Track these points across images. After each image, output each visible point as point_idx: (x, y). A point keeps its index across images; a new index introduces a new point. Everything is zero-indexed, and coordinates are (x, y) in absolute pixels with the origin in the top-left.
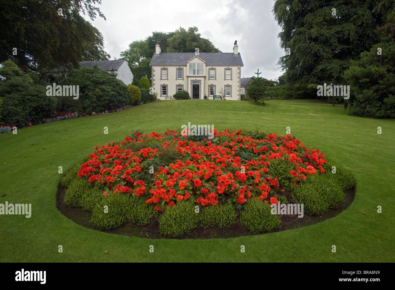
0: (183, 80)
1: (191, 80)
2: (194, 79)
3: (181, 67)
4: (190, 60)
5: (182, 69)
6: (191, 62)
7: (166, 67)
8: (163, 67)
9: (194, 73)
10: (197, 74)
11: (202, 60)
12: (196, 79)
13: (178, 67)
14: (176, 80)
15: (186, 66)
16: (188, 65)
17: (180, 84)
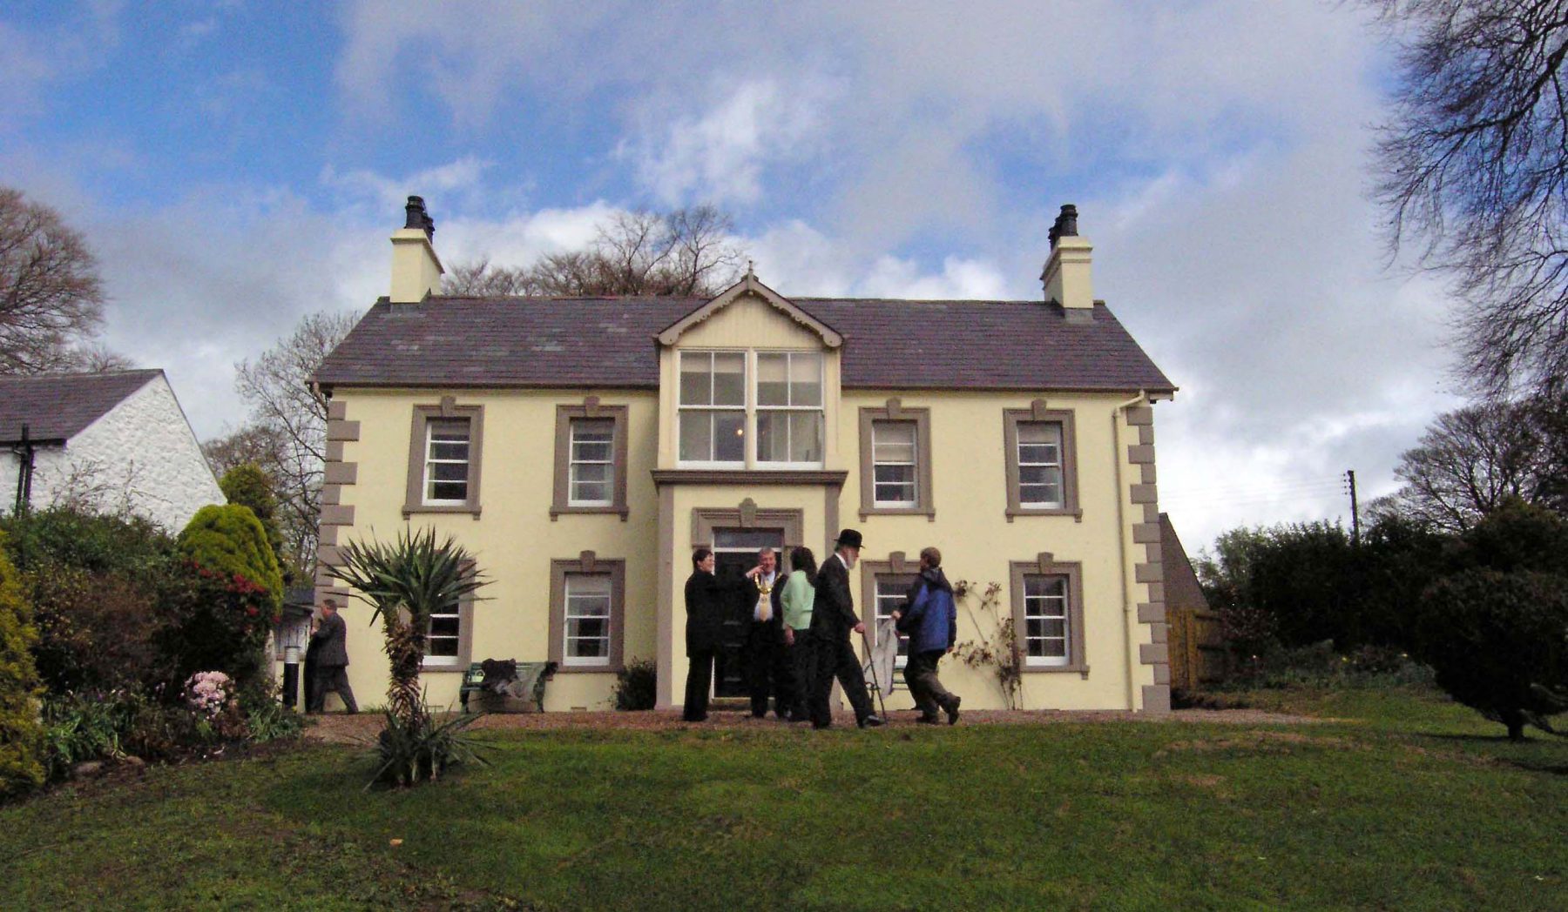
0: (624, 515)
1: (702, 513)
2: (728, 499)
3: (606, 400)
4: (696, 317)
5: (610, 420)
6: (694, 342)
7: (462, 400)
8: (433, 400)
9: (731, 447)
10: (761, 457)
11: (805, 319)
12: (748, 503)
13: (578, 400)
14: (554, 515)
15: (652, 389)
16: (671, 371)
17: (587, 554)
